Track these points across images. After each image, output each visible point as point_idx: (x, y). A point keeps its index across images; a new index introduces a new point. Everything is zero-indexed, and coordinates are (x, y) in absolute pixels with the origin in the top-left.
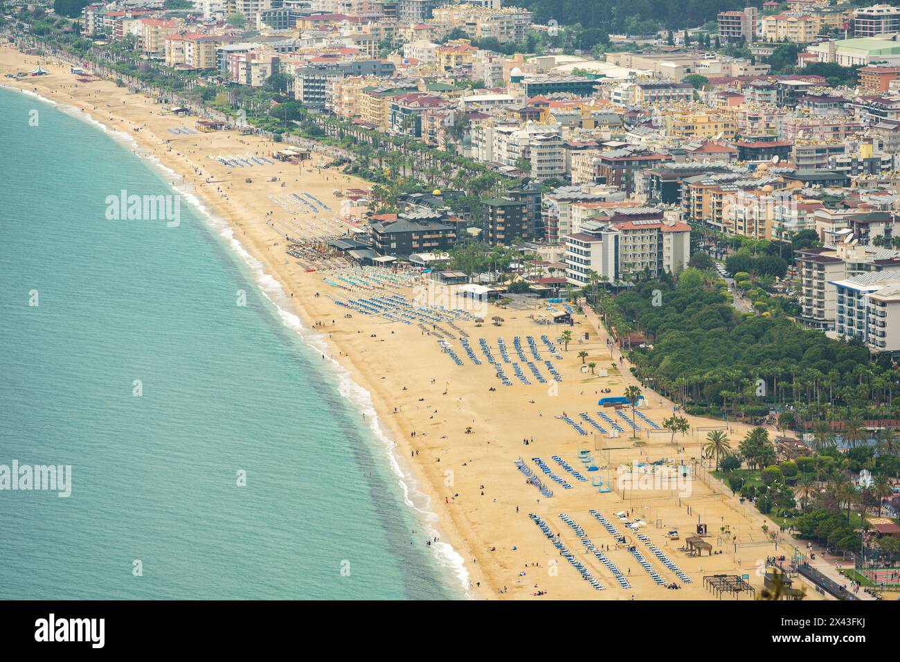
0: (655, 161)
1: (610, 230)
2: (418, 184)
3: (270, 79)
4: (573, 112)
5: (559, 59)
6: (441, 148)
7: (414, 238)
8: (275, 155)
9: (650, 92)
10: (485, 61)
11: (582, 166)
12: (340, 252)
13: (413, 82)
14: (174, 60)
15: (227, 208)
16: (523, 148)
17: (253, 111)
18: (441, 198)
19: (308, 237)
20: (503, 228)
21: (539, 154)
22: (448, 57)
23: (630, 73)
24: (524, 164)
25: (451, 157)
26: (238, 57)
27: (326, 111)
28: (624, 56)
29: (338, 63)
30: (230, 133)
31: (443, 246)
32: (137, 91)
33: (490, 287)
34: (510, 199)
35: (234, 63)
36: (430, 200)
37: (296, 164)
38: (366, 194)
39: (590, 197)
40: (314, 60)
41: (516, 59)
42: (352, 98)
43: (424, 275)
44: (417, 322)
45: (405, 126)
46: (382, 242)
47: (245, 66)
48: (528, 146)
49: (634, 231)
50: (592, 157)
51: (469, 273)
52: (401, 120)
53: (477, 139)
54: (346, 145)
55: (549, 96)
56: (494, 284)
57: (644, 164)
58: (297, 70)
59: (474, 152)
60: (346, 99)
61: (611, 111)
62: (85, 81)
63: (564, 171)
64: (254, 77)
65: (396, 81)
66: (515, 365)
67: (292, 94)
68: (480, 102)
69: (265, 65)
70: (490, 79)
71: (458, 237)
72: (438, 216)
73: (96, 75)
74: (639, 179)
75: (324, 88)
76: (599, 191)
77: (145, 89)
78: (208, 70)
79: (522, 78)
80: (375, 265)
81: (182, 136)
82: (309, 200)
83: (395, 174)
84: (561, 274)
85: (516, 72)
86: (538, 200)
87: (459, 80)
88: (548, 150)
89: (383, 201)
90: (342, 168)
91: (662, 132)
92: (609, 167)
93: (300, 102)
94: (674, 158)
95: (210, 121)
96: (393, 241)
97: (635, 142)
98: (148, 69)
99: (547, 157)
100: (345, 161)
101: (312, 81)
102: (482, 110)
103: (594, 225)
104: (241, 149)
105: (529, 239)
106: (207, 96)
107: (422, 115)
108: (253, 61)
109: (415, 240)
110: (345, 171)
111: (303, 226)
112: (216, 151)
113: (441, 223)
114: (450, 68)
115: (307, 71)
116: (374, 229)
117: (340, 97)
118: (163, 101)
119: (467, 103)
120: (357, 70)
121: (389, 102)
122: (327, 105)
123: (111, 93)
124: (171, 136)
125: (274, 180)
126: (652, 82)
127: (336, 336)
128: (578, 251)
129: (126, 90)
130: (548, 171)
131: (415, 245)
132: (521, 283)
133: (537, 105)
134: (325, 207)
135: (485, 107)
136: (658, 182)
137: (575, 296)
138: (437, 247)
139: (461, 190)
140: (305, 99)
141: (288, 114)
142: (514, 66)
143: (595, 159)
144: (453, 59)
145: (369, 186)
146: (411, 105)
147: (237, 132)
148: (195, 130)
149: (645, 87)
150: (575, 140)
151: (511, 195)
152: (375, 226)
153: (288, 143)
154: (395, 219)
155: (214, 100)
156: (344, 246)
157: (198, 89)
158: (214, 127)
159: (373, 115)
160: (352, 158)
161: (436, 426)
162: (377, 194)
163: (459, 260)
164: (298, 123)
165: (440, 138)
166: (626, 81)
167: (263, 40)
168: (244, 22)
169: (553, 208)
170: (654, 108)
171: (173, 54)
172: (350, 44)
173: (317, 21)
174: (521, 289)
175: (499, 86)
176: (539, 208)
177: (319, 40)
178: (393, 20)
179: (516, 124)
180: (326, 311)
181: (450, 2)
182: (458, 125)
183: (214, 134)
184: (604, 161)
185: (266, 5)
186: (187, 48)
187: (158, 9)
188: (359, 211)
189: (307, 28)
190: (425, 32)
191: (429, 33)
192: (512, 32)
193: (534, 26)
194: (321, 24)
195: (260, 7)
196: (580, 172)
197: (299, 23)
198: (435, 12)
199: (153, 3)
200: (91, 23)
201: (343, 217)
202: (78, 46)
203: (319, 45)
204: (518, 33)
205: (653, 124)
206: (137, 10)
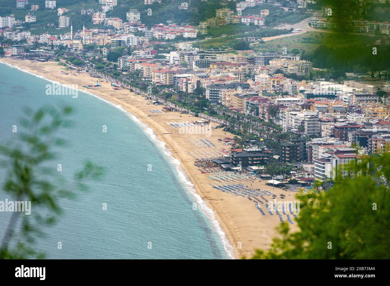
0: (358, 128)
1: (334, 158)
2: (255, 136)
3: (196, 89)
4: (324, 106)
5: (322, 83)
6: (267, 121)
7: (250, 159)
8: (195, 122)
9: (359, 98)
10: (289, 83)
11: (326, 129)
12: (217, 165)
13: (256, 92)
14: (156, 81)
15: (171, 145)
16: (301, 121)
17: (187, 103)
18: (264, 142)
19: (204, 158)
20: (289, 156)
21: (308, 124)
22: (274, 81)
23: (353, 90)
24: (301, 128)
25: (271, 124)
26: (183, 80)
27: (219, 104)
28: (351, 82)
29: (225, 83)
30: (176, 113)
31: (262, 163)
32: (139, 94)
33: (281, 181)
34: (292, 143)
35: (181, 83)
36: (258, 143)
38: (232, 140)
39: (327, 143)
40: (215, 82)
41: (303, 83)
42: (230, 98)
43: (253, 176)
44: (247, 196)
45: (251, 111)
46: (235, 161)
47: (185, 84)
48: (303, 121)
49: (345, 158)
50: (331, 125)
51: (272, 175)
52: (250, 108)
53: (282, 117)
54: (225, 118)
55: (315, 99)
56: (283, 180)
57: (352, 129)
58: (207, 86)
59: (281, 123)
60: (227, 99)
61: (341, 106)
62: (116, 89)
63: (319, 131)
64: (189, 89)
65: (250, 91)
66: (288, 215)
67: (205, 96)
68: (285, 101)
69: (194, 84)
70: (291, 91)
71: (269, 159)
72: (260, 150)
73: (122, 87)
74: (350, 136)
75: (218, 94)
76: (331, 141)
77: (142, 93)
78: (170, 85)
79: (304, 91)
80: (232, 171)
81: (156, 114)
82: (207, 142)
83: (245, 131)
84: (313, 176)
85: (302, 88)
86: (305, 144)
87: (278, 91)
88: (312, 122)
89: (238, 143)
90: (223, 128)
91: (363, 115)
92: (338, 130)
93: (208, 100)
94: (366, 127)
95: (168, 107)
96: (240, 161)
97: (351, 120)
98: (144, 85)
99: (312, 125)
100: (225, 126)
101: (213, 91)
102: (285, 104)
103: (327, 155)
104: (180, 120)
105: (300, 161)
106: (167, 97)
107: (259, 106)
108: (189, 82)
109: (250, 160)
110: (224, 130)
111: (203, 153)
112: (169, 120)
113: (262, 153)
114: (274, 86)
115: (211, 86)
116: (232, 155)
117: (225, 98)
118: (149, 98)
119: (278, 101)
120: (234, 86)
121: (245, 100)
122: (219, 101)
123: (127, 95)
124: (151, 114)
126: (361, 93)
127: (212, 201)
128: (320, 167)
129: (133, 93)
130: (312, 132)
131: (250, 162)
132: (294, 180)
133: (309, 103)
134: (214, 145)
135: (287, 103)
136: (358, 137)
137: (318, 186)
138: (259, 164)
139: (273, 139)
140: (210, 98)
141: (202, 105)
142: (301, 86)
143: (332, 127)
144: (276, 82)
145: (233, 136)
146: (255, 102)
147: (180, 112)
148: (162, 111)
149: (357, 96)
150: (324, 118)
151: (292, 142)
152: (233, 154)
153: (201, 117)
154: (241, 151)
155: (171, 98)
156: (219, 162)
157: (165, 94)
158: (170, 110)
159: (238, 106)
160: (228, 124)
161: (250, 241)
162: (236, 140)
163: (269, 170)
164: (206, 109)
165: (266, 116)
166: (350, 93)
167: (194, 73)
168: (187, 65)
169: (311, 147)
170: (361, 105)
171: (155, 78)
172: (231, 75)
173: (219, 65)
174: (294, 182)
175: (295, 94)
176: (305, 147)
177: (218, 73)
178: (252, 65)
179: (299, 111)
180: (209, 190)
181: (277, 58)
182: (274, 111)
183: (169, 113)
184: (336, 127)
185: (198, 58)
186: (161, 76)
187: (150, 59)
188: (228, 147)
189: (214, 68)
190: (265, 71)
191: (267, 71)
192: (304, 71)
193: (314, 69)
194: (221, 66)
195: (195, 59)
196: (325, 132)
197: (211, 66)
198: (270, 62)
199: (148, 56)
200: (121, 64)
201: (221, 150)
202: (115, 74)
203: (218, 75)
204: (306, 71)
205: (359, 112)
206: (141, 59)
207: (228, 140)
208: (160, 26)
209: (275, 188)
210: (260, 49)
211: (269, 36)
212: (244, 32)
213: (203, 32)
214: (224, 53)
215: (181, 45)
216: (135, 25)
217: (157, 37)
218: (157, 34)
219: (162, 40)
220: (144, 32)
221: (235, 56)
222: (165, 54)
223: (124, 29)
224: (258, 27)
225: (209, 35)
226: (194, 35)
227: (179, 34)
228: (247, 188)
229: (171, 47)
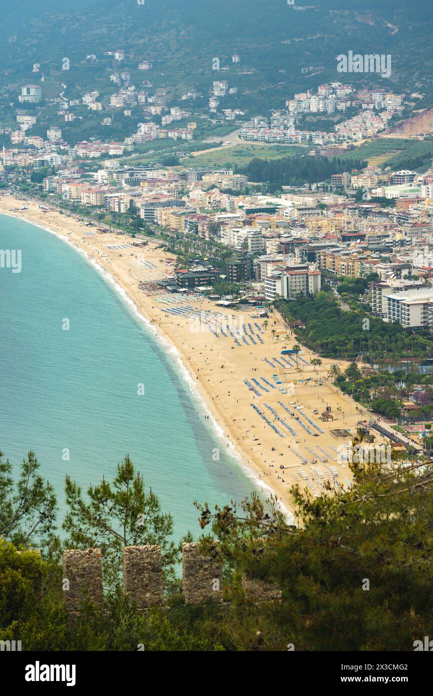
0: (304, 243)
1: (284, 275)
2: (197, 256)
3: (129, 209)
4: (267, 221)
5: (260, 197)
6: (207, 239)
7: (196, 280)
8: (132, 244)
9: (302, 212)
10: (227, 199)
11: (271, 246)
12: (162, 287)
13: (194, 209)
14: (85, 202)
15: (111, 268)
16: (245, 238)
17: (122, 224)
18: (208, 262)
19: (147, 280)
20: (236, 275)
21: (252, 241)
22: (210, 198)
23: (292, 204)
24: (245, 246)
25: (212, 243)
26: (115, 200)
28: (289, 196)
29: (160, 201)
30: (112, 234)
31: (209, 283)
32: (69, 216)
33: (231, 302)
34: (239, 262)
35: (113, 202)
36: (203, 263)
37: (141, 247)
38: (174, 260)
39: (275, 260)
40: (149, 200)
41: (241, 198)
42: (167, 217)
43: (201, 297)
45: (191, 229)
46: (181, 282)
47: (117, 204)
48: (247, 237)
49: (296, 275)
50: (276, 242)
51: (221, 295)
52: (189, 227)
53: (223, 234)
54: (164, 238)
55: (256, 214)
56: (233, 300)
57: (299, 244)
58: (141, 205)
59: (222, 240)
60: (164, 217)
61: (284, 221)
62: (45, 212)
63: (263, 248)
64: (122, 208)
65: (186, 209)
66: (243, 336)
67: (139, 216)
68: (225, 218)
69: (127, 203)
70: (229, 207)
71: (216, 279)
72: (207, 270)
73: (50, 209)
74: (297, 251)
75: (154, 213)
76: (280, 257)
77: (72, 215)
78: (101, 206)
79: (243, 206)
80: (178, 293)
81: (90, 236)
82: (148, 264)
83: (187, 251)
84: (263, 295)
85: (241, 204)
86: (252, 262)
87: (215, 208)
88: (256, 239)
89: (181, 263)
90: (163, 249)
91: (307, 230)
92: (283, 246)
93: (143, 219)
94: (313, 241)
95: (102, 229)
96: (187, 282)
97: (295, 235)
98: (74, 206)
99: (256, 242)
100: (164, 246)
101: (148, 210)
103: (277, 273)
104: (117, 241)
105: (248, 279)
106: (101, 217)
107: (198, 224)
108: (121, 201)
110: (164, 250)
111: (146, 275)
112: (105, 242)
113: (208, 273)
114: (210, 202)
115: (146, 205)
117: (161, 217)
118: (81, 220)
119: (218, 218)
120: (169, 204)
121: (183, 218)
122: (155, 220)
123: (57, 217)
124: (85, 236)
125: (132, 255)
126: (302, 207)
127: (161, 325)
128: (270, 285)
129: (64, 215)
130: (256, 249)
131: (196, 283)
132: (245, 299)
133: (250, 219)
134: (155, 267)
135: (227, 220)
136: (306, 253)
137: (269, 305)
138: (206, 284)
139: (217, 258)
140: (145, 218)
141: (138, 225)
142: (239, 201)
143: (277, 243)
144: (212, 199)
145: (175, 257)
146: (193, 220)
147: (115, 234)
148: (96, 233)
149: (299, 210)
150: (268, 234)
151: (239, 260)
152: (178, 275)
153: (138, 238)
154: (187, 272)
155: (104, 219)
156: (164, 284)
157: (97, 215)
158: (104, 231)
159: (176, 224)
160: (167, 244)
161: (208, 365)
162: (179, 260)
163: (217, 290)
164: (143, 229)
165: (207, 235)
166: (290, 207)
167: (126, 192)
168: (117, 183)
169: (259, 265)
170: (303, 219)
171: (85, 199)
172: (165, 193)
173: (150, 183)
174: (245, 302)
175: (233, 210)
176: (252, 265)
177: (151, 191)
178: (184, 181)
179: (241, 227)
180: (157, 314)
181: (210, 173)
182: (215, 229)
183: (104, 235)
184: (281, 243)
185: (127, 176)
186: (91, 196)
187: (78, 178)
188: (171, 269)
189: (145, 186)
190: (199, 187)
191: (201, 187)
192: (238, 186)
193: (248, 183)
194: (152, 184)
195: (124, 177)
196: (270, 248)
197: (142, 184)
198: (203, 177)
199: (75, 176)
200: (47, 185)
201: (163, 271)
202: (42, 196)
203: (151, 193)
204: (241, 186)
205: (303, 226)
206: (68, 179)
207: (169, 261)
208: (83, 144)
209: (226, 309)
210: (190, 164)
211: (198, 150)
212: (172, 147)
213: (130, 149)
214: (154, 169)
215: (107, 163)
216: (57, 144)
217: (82, 156)
218: (81, 152)
219: (87, 158)
220: (67, 151)
221: (166, 172)
222: (91, 173)
223: (45, 148)
224: (186, 141)
225: (136, 151)
226: (120, 152)
227: (104, 151)
228: (197, 310)
229: (97, 165)
